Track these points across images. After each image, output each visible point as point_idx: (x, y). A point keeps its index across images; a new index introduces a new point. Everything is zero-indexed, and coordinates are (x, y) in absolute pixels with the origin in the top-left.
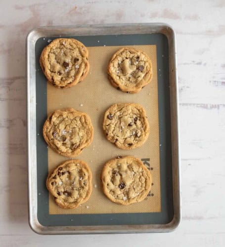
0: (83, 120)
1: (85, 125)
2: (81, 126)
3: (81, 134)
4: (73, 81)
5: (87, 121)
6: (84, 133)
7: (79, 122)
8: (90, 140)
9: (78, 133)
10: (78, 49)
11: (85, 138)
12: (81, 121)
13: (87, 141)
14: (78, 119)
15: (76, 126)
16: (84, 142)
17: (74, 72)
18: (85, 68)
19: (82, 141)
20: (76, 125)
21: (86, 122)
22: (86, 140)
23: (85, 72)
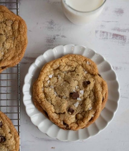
0: (16, 27)
1: (16, 34)
2: (11, 34)
3: (7, 45)
4: (95, 115)
5: (21, 30)
6: (12, 46)
7: (10, 28)
8: (17, 58)
9: (4, 43)
10: (81, 67)
11: (12, 54)
12: (12, 28)
13: (13, 58)
14: (9, 24)
15: (3, 33)
16: (9, 58)
17: (90, 101)
18: (102, 88)
19: (6, 55)
20: (4, 31)
21: (19, 31)
22: (12, 55)
23: (104, 95)
